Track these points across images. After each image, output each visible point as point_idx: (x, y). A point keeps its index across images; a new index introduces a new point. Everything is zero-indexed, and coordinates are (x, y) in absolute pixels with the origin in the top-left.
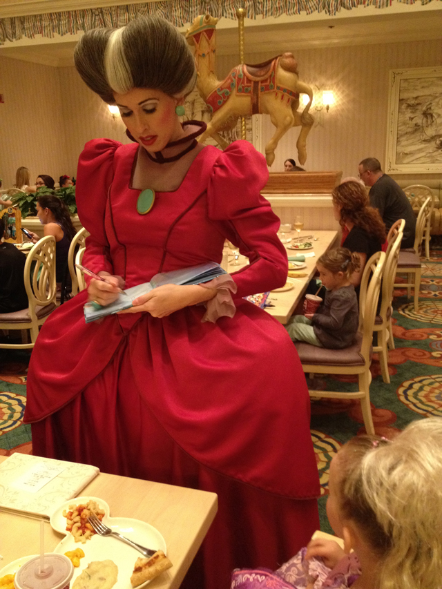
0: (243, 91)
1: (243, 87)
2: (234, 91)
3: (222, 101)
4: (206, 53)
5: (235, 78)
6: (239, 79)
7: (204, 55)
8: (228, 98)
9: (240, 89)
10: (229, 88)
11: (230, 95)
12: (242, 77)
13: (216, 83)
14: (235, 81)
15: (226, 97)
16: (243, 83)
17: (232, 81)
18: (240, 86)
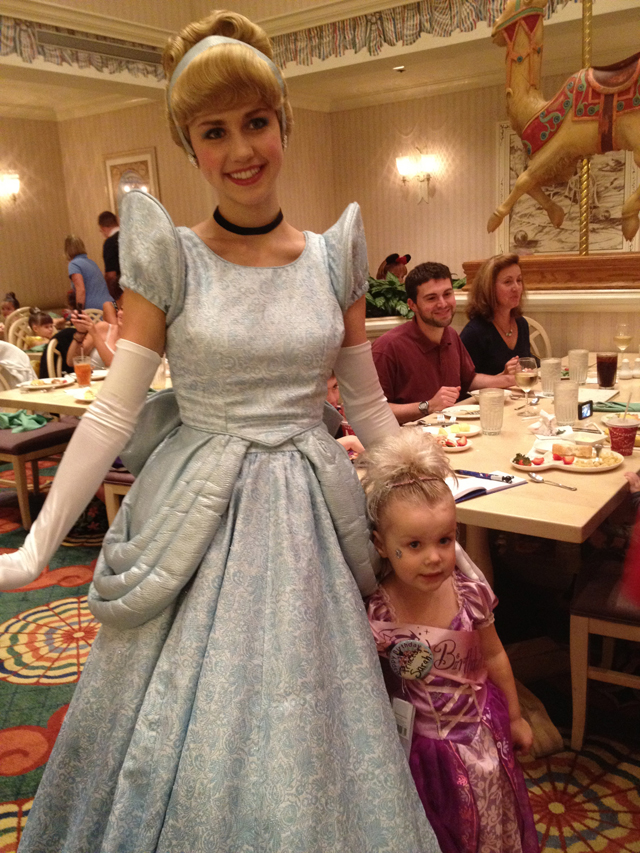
0: (584, 113)
1: (586, 106)
2: (570, 115)
3: (547, 133)
4: (524, 55)
5: (572, 92)
6: (579, 93)
7: (520, 60)
8: (559, 126)
9: (580, 110)
10: (561, 110)
11: (562, 122)
12: (584, 89)
13: (538, 104)
14: (572, 96)
15: (556, 125)
16: (586, 99)
17: (567, 97)
18: (581, 105)
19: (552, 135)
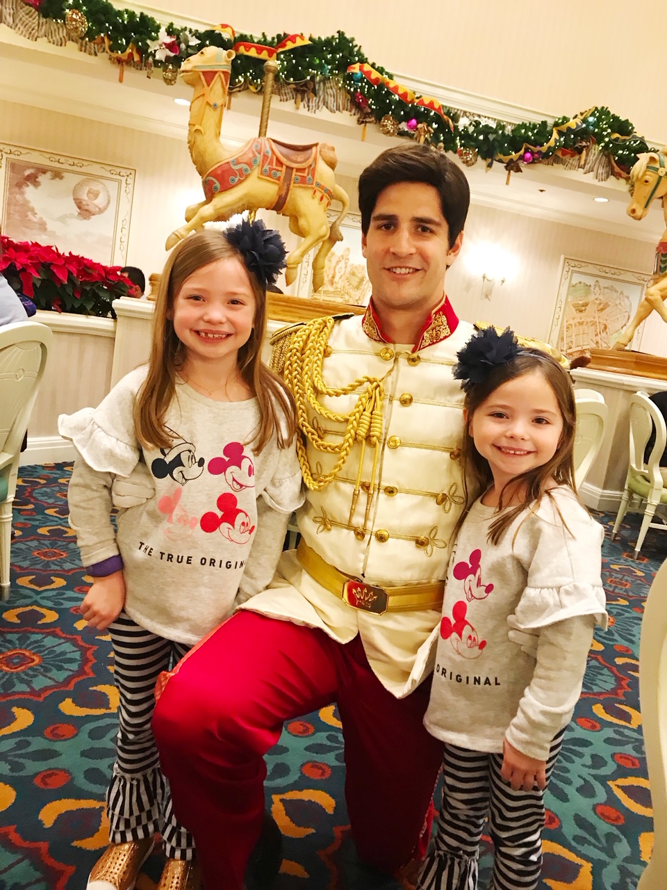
0: (268, 175)
1: (270, 169)
2: (256, 172)
3: (237, 180)
4: (218, 103)
5: (260, 154)
6: (265, 157)
7: (215, 106)
8: (247, 177)
9: (266, 171)
10: (250, 165)
11: (249, 175)
12: (270, 155)
14: (260, 158)
15: (243, 176)
16: (271, 163)
17: (255, 156)
18: (267, 167)
19: (240, 182)
